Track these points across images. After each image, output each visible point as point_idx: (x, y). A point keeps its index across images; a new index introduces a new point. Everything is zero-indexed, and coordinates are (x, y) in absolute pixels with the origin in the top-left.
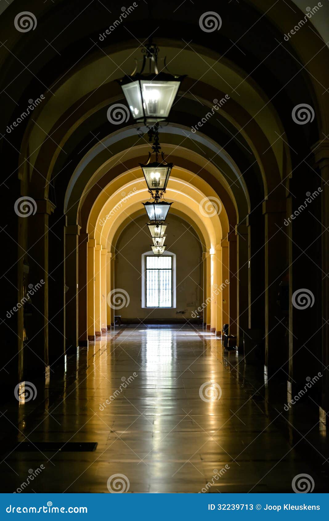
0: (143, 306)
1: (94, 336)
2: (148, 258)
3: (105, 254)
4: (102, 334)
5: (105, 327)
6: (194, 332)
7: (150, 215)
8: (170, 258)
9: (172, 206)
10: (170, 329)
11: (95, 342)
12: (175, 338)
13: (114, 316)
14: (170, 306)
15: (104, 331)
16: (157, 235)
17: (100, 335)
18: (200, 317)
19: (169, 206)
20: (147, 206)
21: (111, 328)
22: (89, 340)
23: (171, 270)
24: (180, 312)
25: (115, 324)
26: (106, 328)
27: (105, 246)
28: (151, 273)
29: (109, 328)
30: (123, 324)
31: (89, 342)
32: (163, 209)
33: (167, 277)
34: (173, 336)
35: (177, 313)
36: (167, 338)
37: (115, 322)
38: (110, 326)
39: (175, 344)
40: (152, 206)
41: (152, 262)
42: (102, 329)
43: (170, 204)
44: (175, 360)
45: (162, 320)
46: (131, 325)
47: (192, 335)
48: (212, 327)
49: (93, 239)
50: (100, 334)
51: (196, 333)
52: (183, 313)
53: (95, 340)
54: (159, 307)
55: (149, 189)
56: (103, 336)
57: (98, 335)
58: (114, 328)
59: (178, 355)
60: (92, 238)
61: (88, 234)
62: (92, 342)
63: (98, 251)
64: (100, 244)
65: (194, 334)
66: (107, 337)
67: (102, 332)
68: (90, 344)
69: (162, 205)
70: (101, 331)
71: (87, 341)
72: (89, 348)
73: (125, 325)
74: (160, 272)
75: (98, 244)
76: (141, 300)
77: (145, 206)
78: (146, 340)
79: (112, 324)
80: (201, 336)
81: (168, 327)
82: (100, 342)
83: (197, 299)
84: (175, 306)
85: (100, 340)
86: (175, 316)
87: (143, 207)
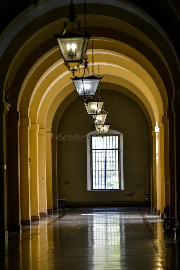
0: (89, 189)
1: (30, 220)
2: (93, 138)
3: (44, 134)
4: (41, 218)
5: (45, 211)
6: (140, 215)
7: (79, 90)
8: (117, 137)
9: (102, 80)
10: (118, 213)
11: (31, 227)
12: (123, 221)
13: (57, 200)
14: (118, 188)
15: (43, 215)
16: (94, 112)
17: (37, 220)
18: (148, 199)
19: (99, 80)
20: (75, 81)
21: (53, 212)
22: (22, 225)
23: (117, 151)
24: (128, 194)
25: (59, 208)
26: (47, 212)
27: (44, 126)
28: (97, 154)
29: (50, 212)
30: (67, 208)
31: (22, 227)
32: (93, 84)
33: (113, 158)
34: (121, 219)
35: (125, 195)
36: (115, 221)
37: (58, 206)
38: (52, 210)
39: (123, 227)
40: (81, 81)
41: (97, 142)
42: (40, 214)
43: (100, 78)
44: (123, 243)
45: (109, 203)
46: (76, 209)
47: (136, 218)
48: (158, 209)
49: (27, 117)
50: (38, 218)
51: (141, 216)
52: (131, 195)
53: (31, 225)
54: (106, 189)
55: (65, 61)
56: (41, 220)
57: (35, 219)
58: (58, 212)
59: (126, 239)
60: (25, 117)
61: (18, 112)
62: (26, 227)
63: (33, 131)
64: (37, 123)
65: (139, 216)
66: (48, 221)
67: (41, 216)
68: (23, 229)
69: (91, 80)
70: (39, 215)
71: (19, 226)
72: (22, 233)
73: (70, 209)
74: (107, 152)
75: (34, 123)
76: (86, 183)
77: (74, 81)
78: (92, 224)
79: (55, 208)
80: (146, 219)
81: (115, 210)
82: (39, 227)
83: (146, 181)
84: (122, 188)
85: (38, 225)
86: (122, 199)
87: (71, 81)
